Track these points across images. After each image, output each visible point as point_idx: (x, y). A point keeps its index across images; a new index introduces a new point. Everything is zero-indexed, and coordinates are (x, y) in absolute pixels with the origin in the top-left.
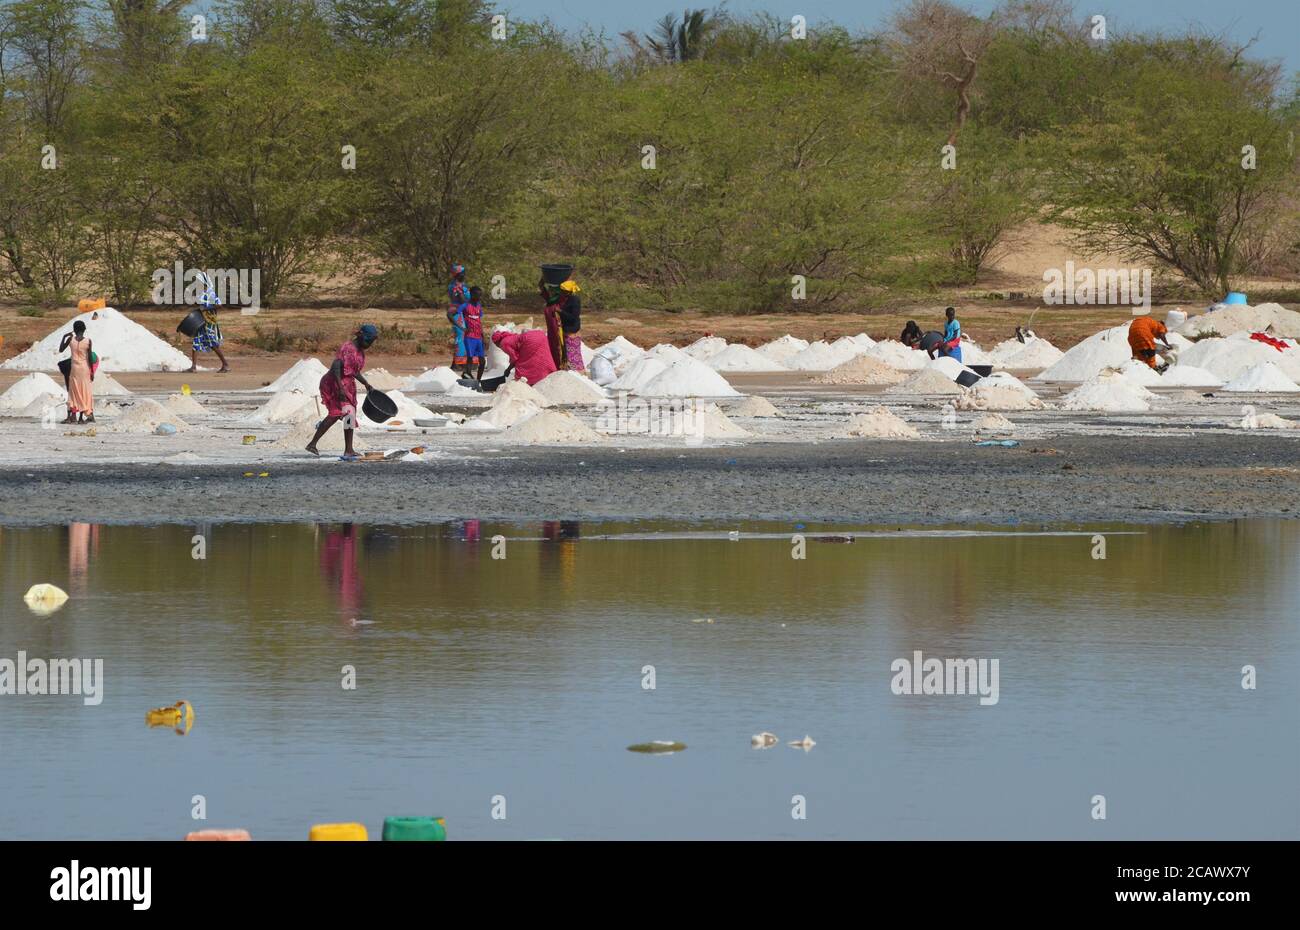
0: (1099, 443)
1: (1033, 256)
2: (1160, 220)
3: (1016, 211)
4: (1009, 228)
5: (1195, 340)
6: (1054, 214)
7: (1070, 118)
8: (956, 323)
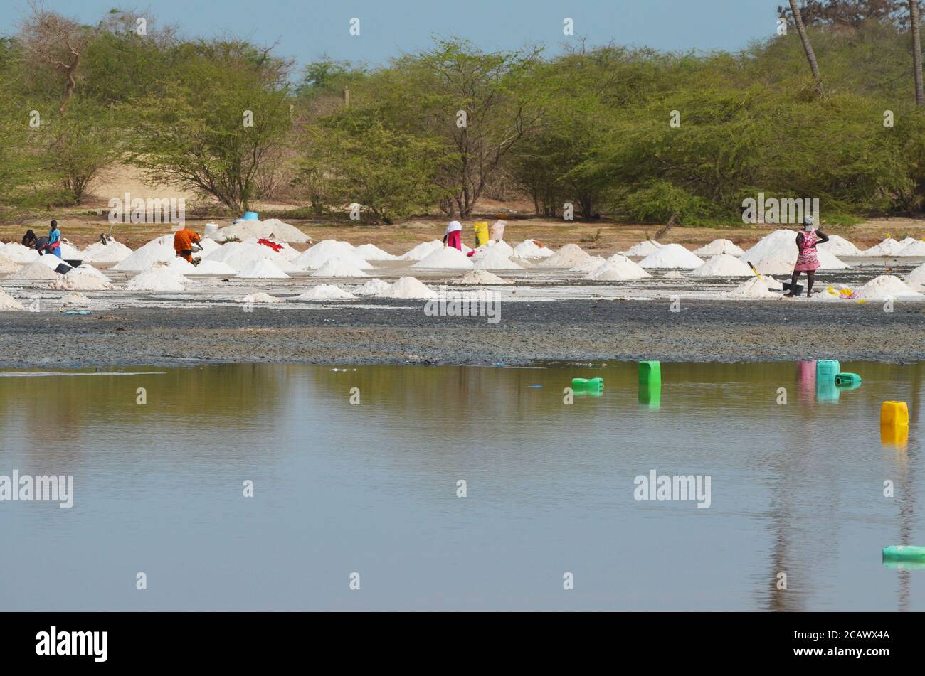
0: (146, 313)
1: (119, 186)
2: (202, 163)
3: (106, 156)
4: (102, 166)
5: (223, 243)
6: (131, 158)
7: (143, 93)
8: (57, 231)
